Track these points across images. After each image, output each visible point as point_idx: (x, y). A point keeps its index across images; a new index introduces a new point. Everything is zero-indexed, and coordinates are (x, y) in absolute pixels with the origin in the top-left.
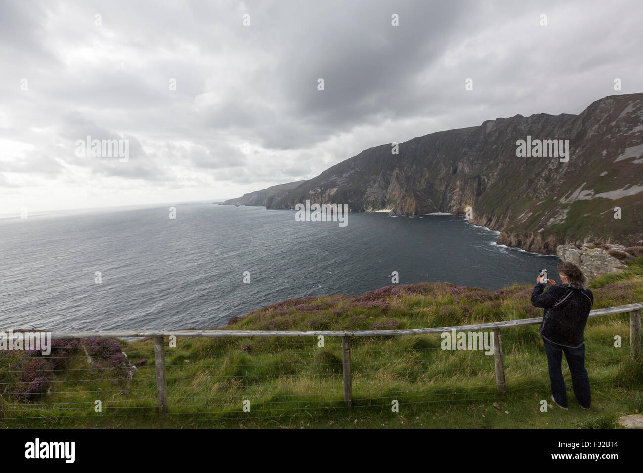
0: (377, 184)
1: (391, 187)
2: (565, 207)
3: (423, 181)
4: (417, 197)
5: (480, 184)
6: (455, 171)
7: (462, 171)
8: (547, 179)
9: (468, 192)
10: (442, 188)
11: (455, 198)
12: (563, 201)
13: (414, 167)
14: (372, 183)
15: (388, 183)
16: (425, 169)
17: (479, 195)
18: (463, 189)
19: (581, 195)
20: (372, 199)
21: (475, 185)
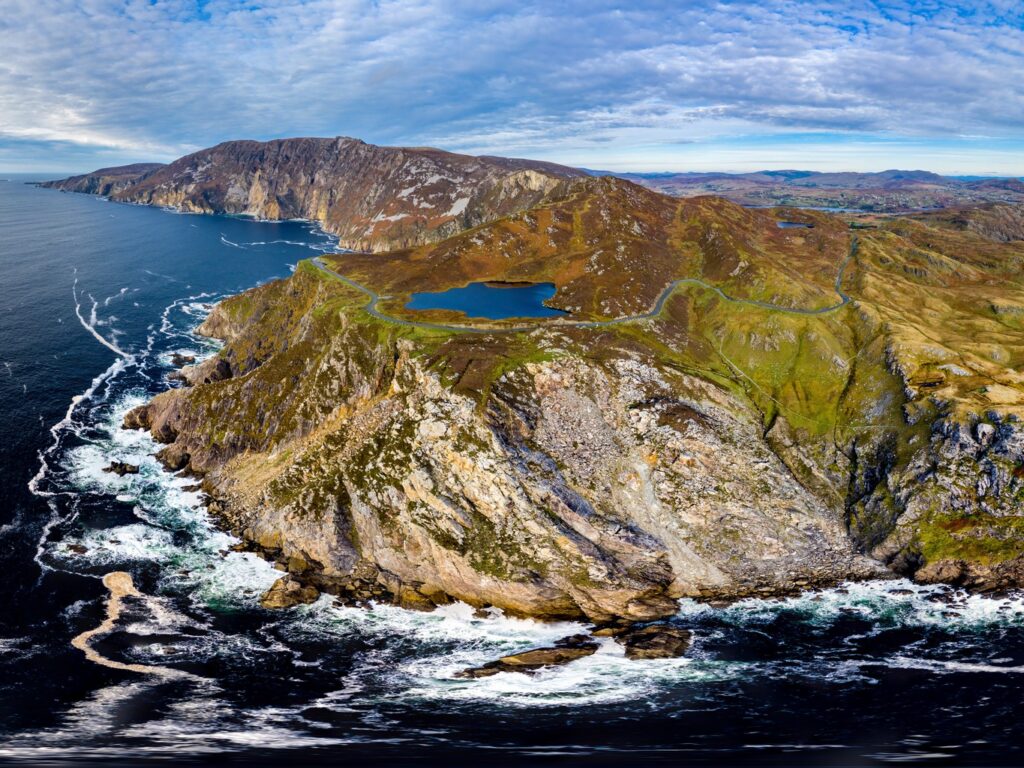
0: (238, 185)
1: (253, 189)
2: (373, 224)
3: (285, 187)
4: (281, 204)
5: (331, 196)
6: (313, 181)
7: (319, 182)
8: (369, 203)
9: (323, 202)
10: (302, 196)
11: (312, 206)
12: (373, 220)
13: (277, 170)
14: (232, 182)
15: (250, 184)
16: (287, 175)
17: (330, 205)
18: (319, 199)
19: (381, 217)
20: (233, 200)
21: (329, 196)
